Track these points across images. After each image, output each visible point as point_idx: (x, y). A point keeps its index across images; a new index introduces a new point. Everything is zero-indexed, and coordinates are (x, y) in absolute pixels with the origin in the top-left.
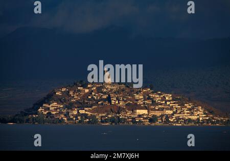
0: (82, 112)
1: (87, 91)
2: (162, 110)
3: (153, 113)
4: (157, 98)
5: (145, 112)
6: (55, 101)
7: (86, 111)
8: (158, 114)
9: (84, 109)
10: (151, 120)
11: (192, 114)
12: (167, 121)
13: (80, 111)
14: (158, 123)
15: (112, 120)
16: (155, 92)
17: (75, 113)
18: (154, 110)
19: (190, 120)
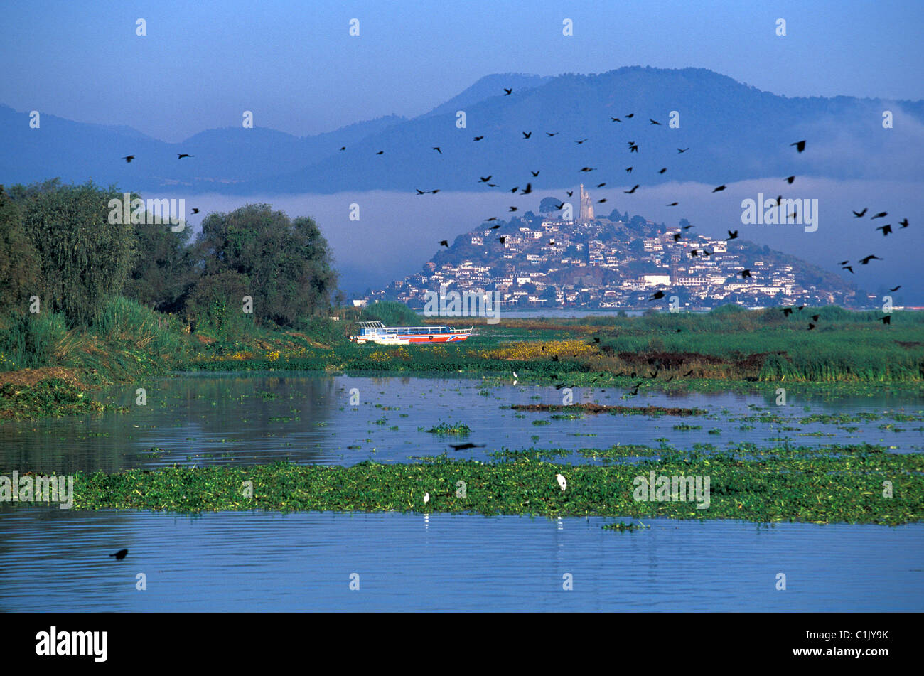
0: (523, 281)
1: (538, 235)
2: (704, 276)
3: (681, 282)
5: (664, 280)
6: (468, 258)
7: (533, 279)
9: (529, 276)
11: (768, 283)
13: (519, 280)
17: (508, 283)
18: (685, 275)
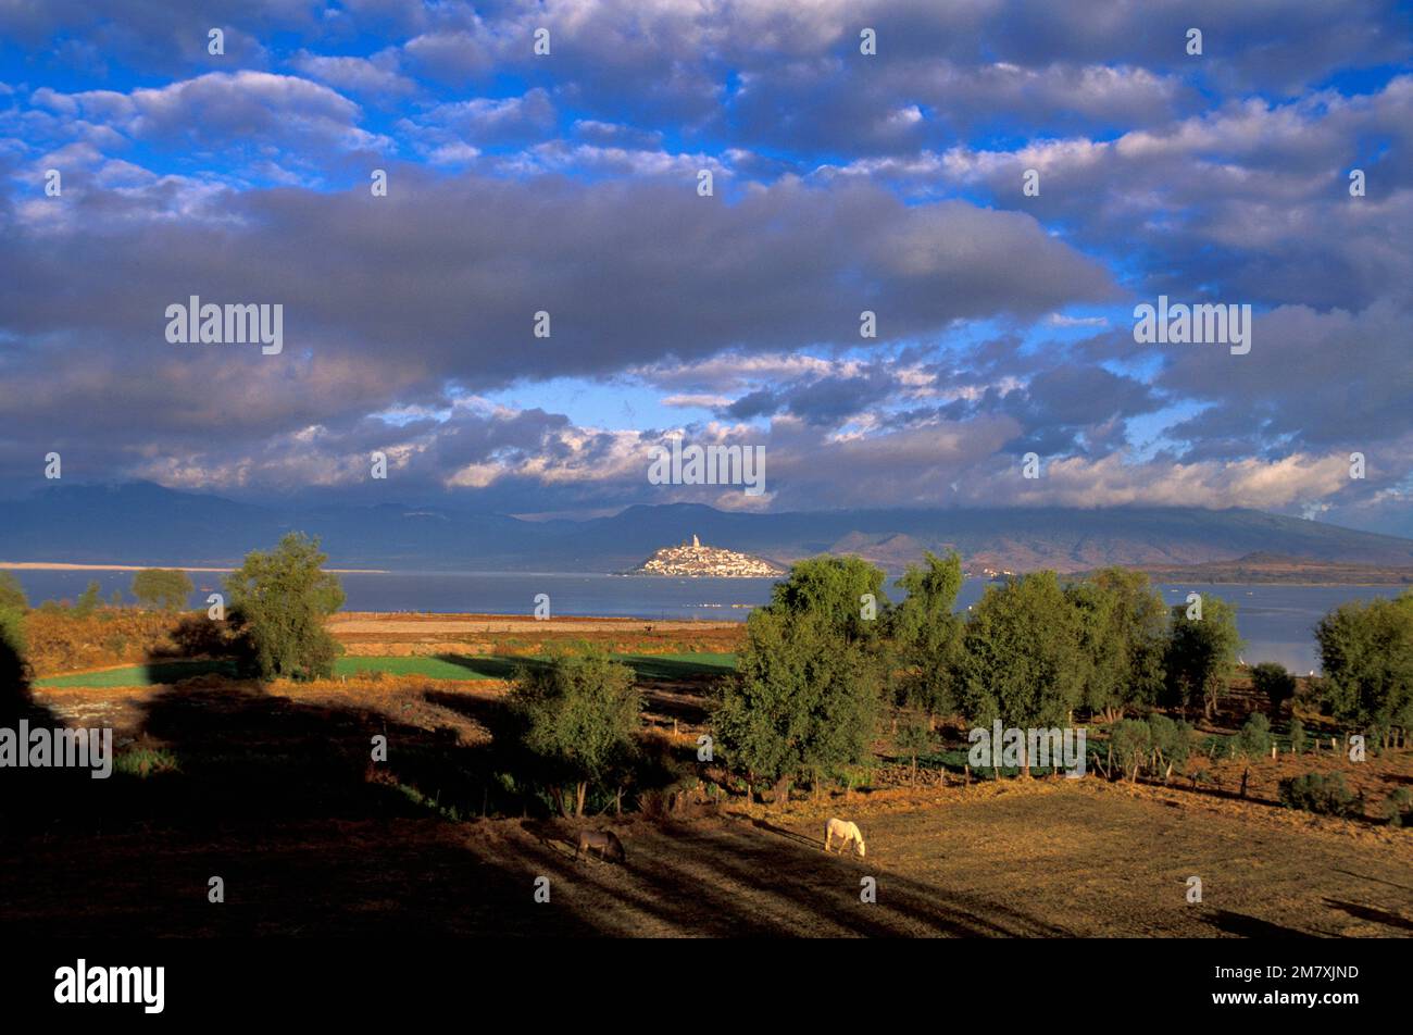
0: (677, 567)
3: (729, 568)
4: (733, 557)
5: (724, 567)
8: (734, 569)
10: (729, 574)
12: (740, 574)
14: (733, 576)
15: (700, 573)
16: (731, 552)
17: (672, 567)
19: (757, 574)
